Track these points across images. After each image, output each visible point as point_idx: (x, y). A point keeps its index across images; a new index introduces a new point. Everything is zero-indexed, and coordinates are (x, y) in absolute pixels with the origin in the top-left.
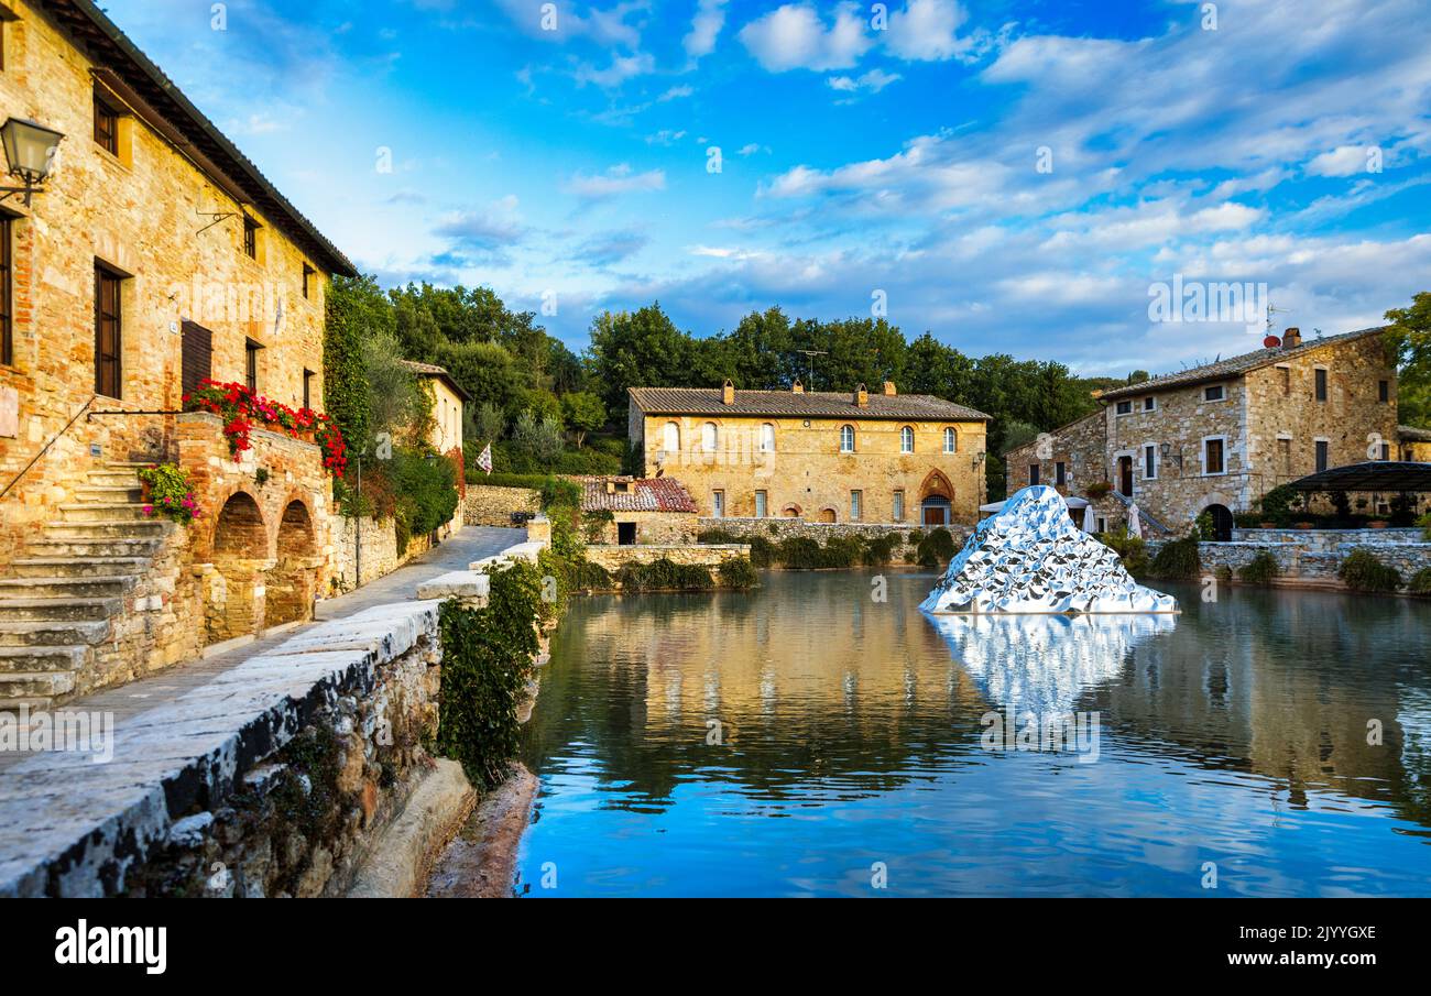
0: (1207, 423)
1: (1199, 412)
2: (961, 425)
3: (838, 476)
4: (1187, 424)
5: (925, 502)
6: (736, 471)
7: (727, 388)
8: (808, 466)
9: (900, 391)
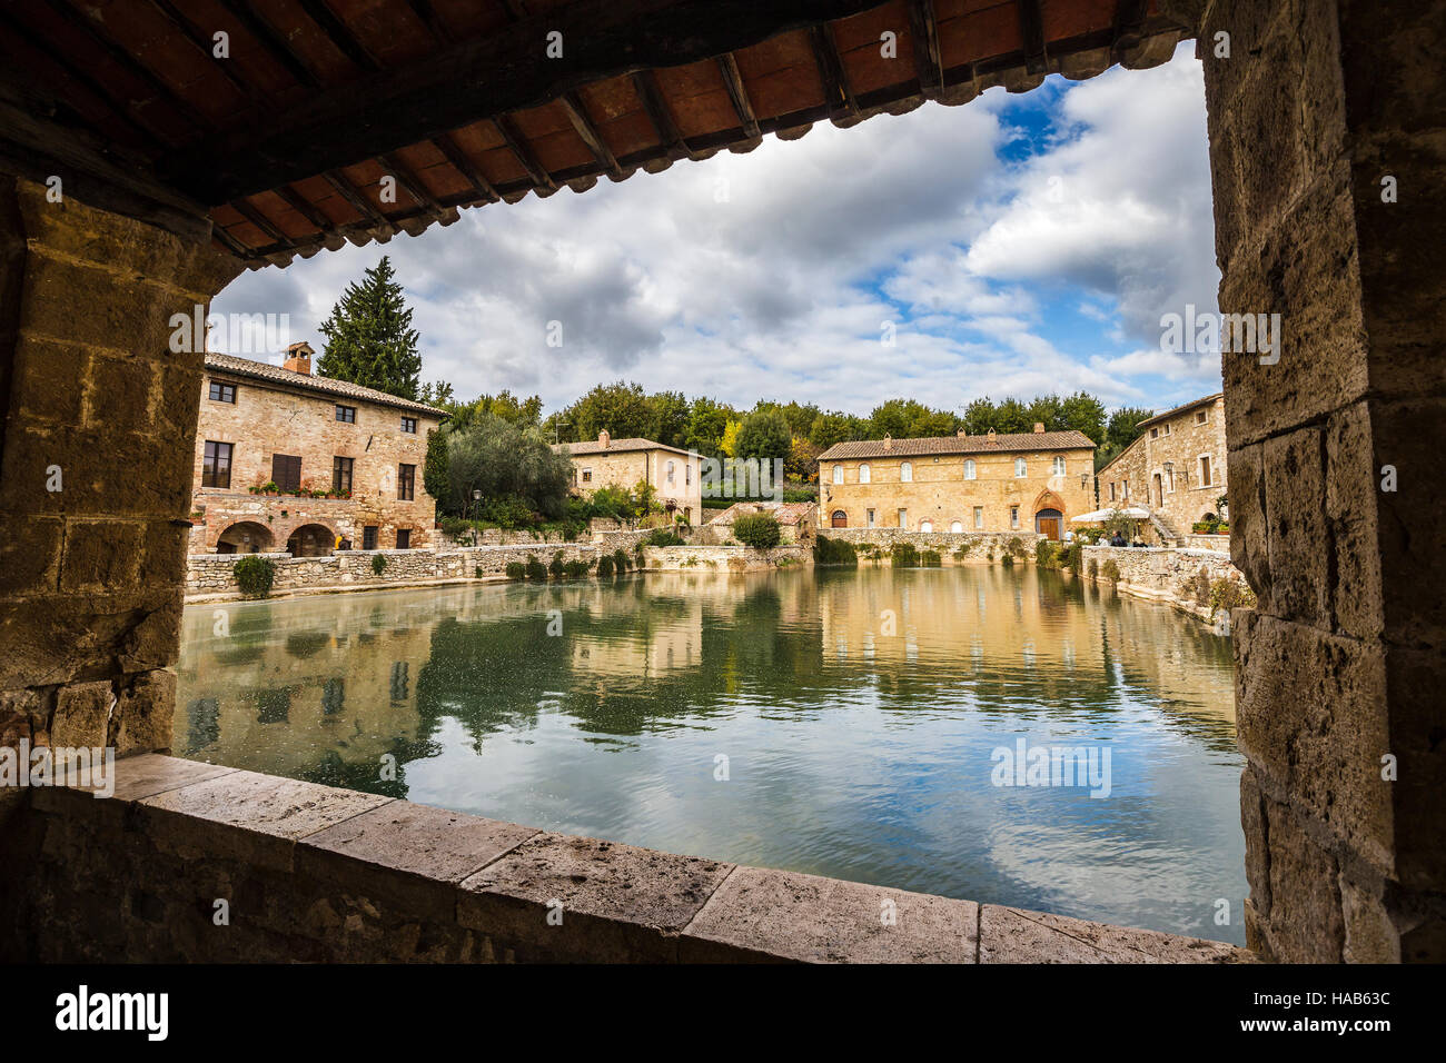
0: (1199, 443)
1: (1194, 434)
2: (1070, 454)
3: (963, 497)
4: (1188, 445)
5: (1038, 515)
6: (883, 495)
7: (886, 439)
8: (939, 491)
9: (1047, 429)
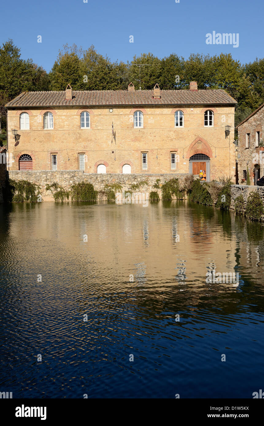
2: (217, 109)
3: (132, 143)
5: (192, 158)
6: (65, 141)
7: (67, 90)
9: (200, 87)
